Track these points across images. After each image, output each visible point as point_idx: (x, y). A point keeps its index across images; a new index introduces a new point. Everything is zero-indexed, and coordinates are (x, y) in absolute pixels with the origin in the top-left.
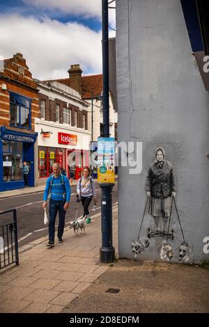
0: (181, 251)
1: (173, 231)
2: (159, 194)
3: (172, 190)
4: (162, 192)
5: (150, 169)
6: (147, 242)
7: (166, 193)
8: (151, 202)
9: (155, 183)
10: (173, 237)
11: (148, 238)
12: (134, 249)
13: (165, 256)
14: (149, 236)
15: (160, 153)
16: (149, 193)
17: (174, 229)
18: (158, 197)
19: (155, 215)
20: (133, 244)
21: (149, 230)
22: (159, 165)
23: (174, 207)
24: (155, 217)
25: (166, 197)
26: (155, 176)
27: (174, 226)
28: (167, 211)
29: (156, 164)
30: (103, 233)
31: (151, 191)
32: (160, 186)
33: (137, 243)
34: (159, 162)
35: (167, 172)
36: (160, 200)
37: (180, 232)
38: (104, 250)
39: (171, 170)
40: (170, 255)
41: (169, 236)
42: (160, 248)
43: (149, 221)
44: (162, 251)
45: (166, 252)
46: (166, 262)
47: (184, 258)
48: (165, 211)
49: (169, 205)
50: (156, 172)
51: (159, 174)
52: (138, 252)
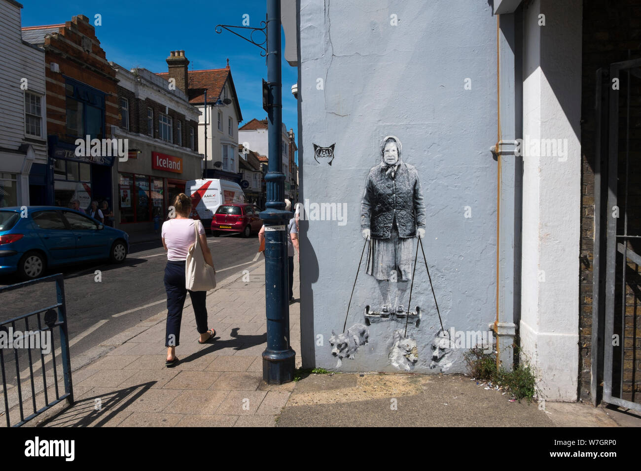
0: (434, 348)
1: (418, 309)
2: (388, 234)
3: (417, 223)
4: (395, 228)
5: (371, 182)
6: (362, 333)
7: (403, 232)
8: (372, 250)
9: (381, 211)
10: (418, 322)
11: (364, 326)
12: (335, 350)
13: (402, 360)
14: (368, 322)
16: (367, 232)
17: (420, 305)
18: (387, 240)
19: (380, 276)
20: (333, 339)
21: (368, 308)
22: (389, 172)
23: (420, 254)
24: (379, 281)
25: (404, 240)
26: (380, 195)
27: (421, 300)
28: (407, 268)
29: (383, 170)
30: (268, 319)
31: (373, 228)
32: (391, 217)
33: (342, 338)
34: (388, 166)
35: (406, 187)
36: (391, 246)
37: (434, 311)
38: (273, 357)
39: (416, 183)
40: (412, 357)
41: (409, 319)
42: (392, 344)
43: (367, 291)
44: (396, 350)
45: (404, 353)
46: (405, 373)
47: (441, 363)
48: (402, 268)
49: (412, 256)
50: (382, 187)
51: (389, 191)
52: (343, 355)
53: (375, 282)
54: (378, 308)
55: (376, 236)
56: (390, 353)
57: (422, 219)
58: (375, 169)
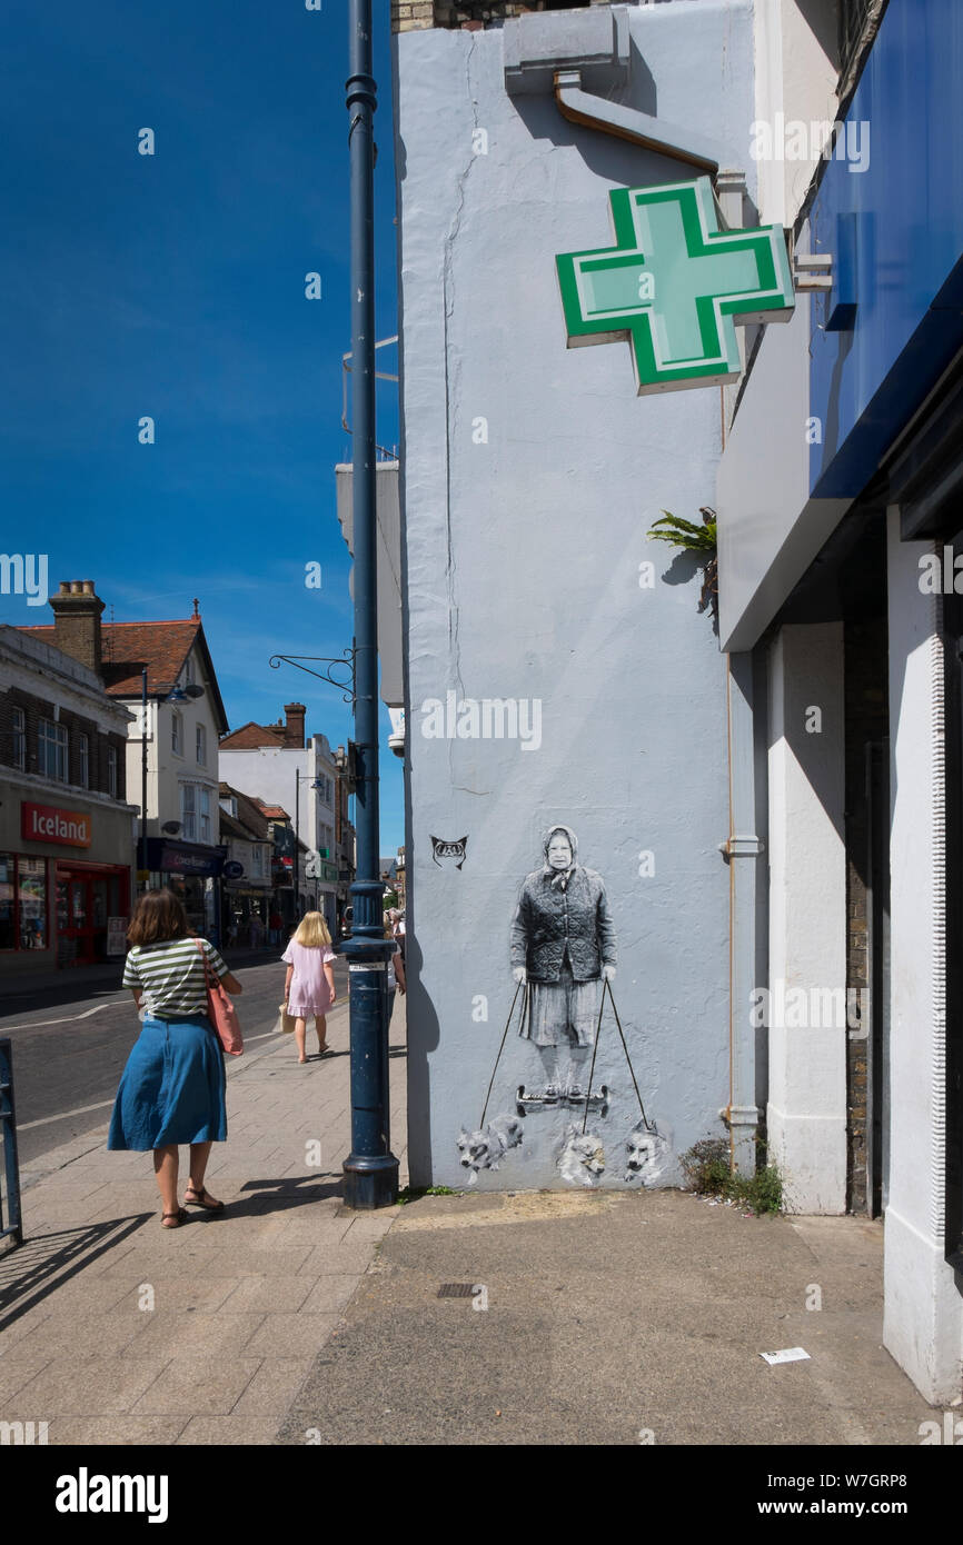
0: (632, 1149)
1: (605, 1090)
2: (555, 975)
3: (602, 959)
4: (567, 966)
5: (527, 896)
6: (513, 1130)
7: (579, 972)
8: (529, 1001)
9: (544, 940)
10: (605, 1110)
11: (516, 1118)
12: (467, 1156)
13: (579, 1170)
14: (521, 1111)
15: (559, 841)
16: (521, 972)
17: (608, 1083)
18: (553, 985)
19: (542, 1040)
20: (463, 1140)
21: (522, 1089)
22: (555, 880)
23: (608, 1012)
24: (541, 1048)
25: (581, 983)
26: (542, 915)
27: (609, 1076)
28: (586, 1028)
29: (547, 878)
30: (355, 1108)
31: (531, 965)
32: (559, 949)
33: (478, 1138)
34: (556, 872)
35: (585, 903)
36: (560, 994)
37: (631, 1092)
38: (362, 1165)
39: (601, 897)
40: (595, 1165)
41: (591, 1105)
42: (563, 1144)
43: (521, 1063)
44: (568, 1154)
45: (582, 1158)
46: (585, 1189)
47: (641, 1173)
48: (579, 1027)
49: (595, 1008)
50: (545, 903)
51: (558, 910)
52: (480, 1164)
53: (534, 1049)
54: (541, 1090)
55: (535, 979)
56: (558, 1159)
57: (610, 952)
58: (533, 876)
